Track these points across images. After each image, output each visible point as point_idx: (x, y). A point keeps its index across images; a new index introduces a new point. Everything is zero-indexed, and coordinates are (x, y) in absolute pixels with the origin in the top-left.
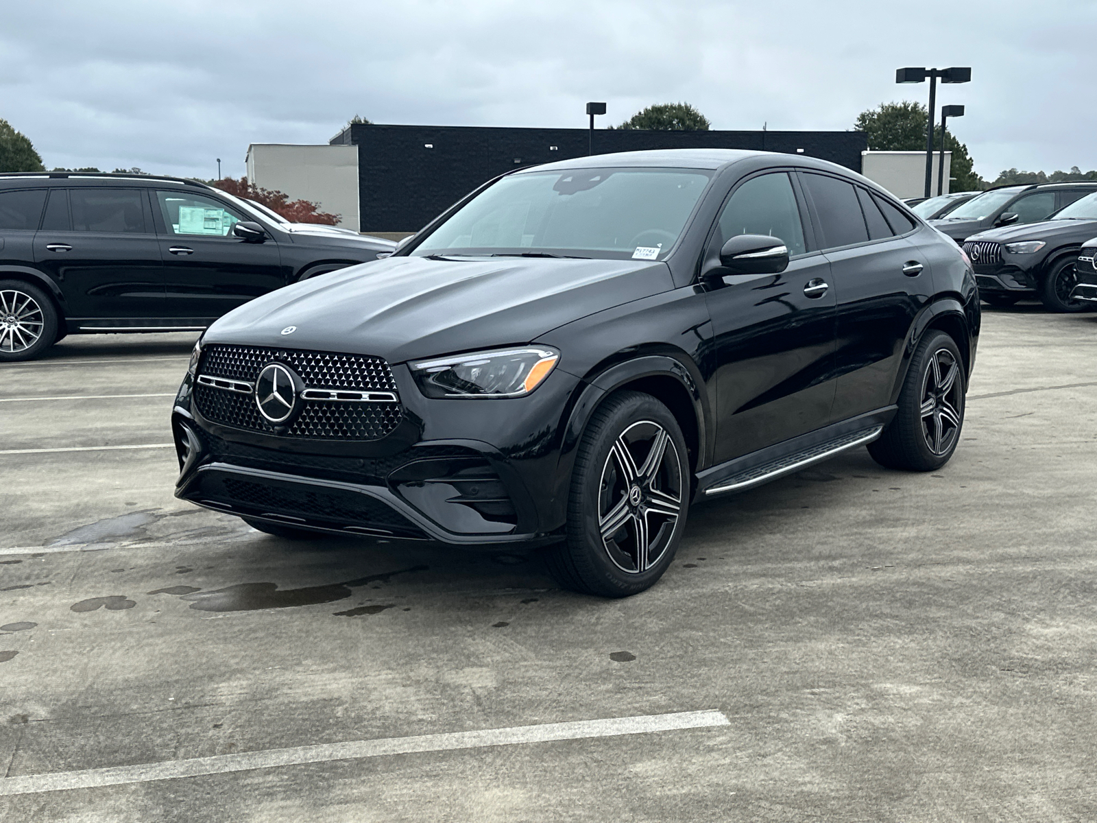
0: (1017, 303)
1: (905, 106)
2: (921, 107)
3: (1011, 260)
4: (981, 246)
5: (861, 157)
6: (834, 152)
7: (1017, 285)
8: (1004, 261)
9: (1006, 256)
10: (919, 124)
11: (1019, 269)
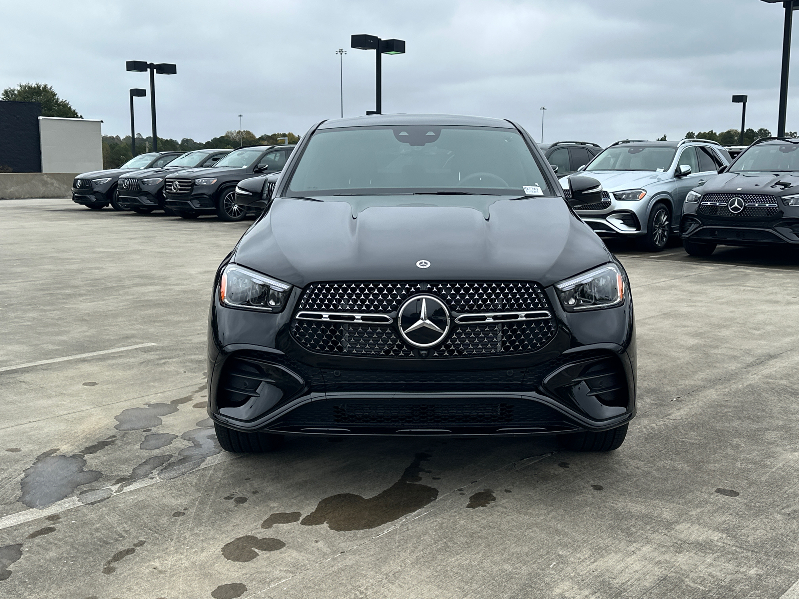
0: (152, 212)
1: (38, 86)
2: (49, 87)
3: (145, 188)
4: (128, 181)
5: (38, 121)
6: (17, 116)
7: (149, 202)
8: (141, 189)
9: (142, 186)
10: (50, 100)
11: (149, 193)
